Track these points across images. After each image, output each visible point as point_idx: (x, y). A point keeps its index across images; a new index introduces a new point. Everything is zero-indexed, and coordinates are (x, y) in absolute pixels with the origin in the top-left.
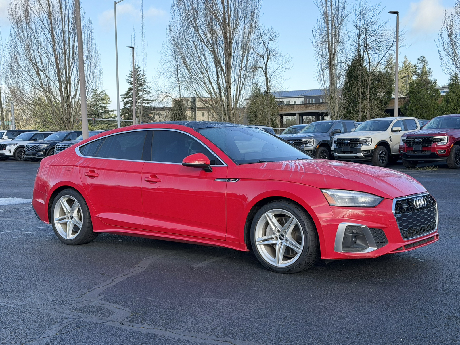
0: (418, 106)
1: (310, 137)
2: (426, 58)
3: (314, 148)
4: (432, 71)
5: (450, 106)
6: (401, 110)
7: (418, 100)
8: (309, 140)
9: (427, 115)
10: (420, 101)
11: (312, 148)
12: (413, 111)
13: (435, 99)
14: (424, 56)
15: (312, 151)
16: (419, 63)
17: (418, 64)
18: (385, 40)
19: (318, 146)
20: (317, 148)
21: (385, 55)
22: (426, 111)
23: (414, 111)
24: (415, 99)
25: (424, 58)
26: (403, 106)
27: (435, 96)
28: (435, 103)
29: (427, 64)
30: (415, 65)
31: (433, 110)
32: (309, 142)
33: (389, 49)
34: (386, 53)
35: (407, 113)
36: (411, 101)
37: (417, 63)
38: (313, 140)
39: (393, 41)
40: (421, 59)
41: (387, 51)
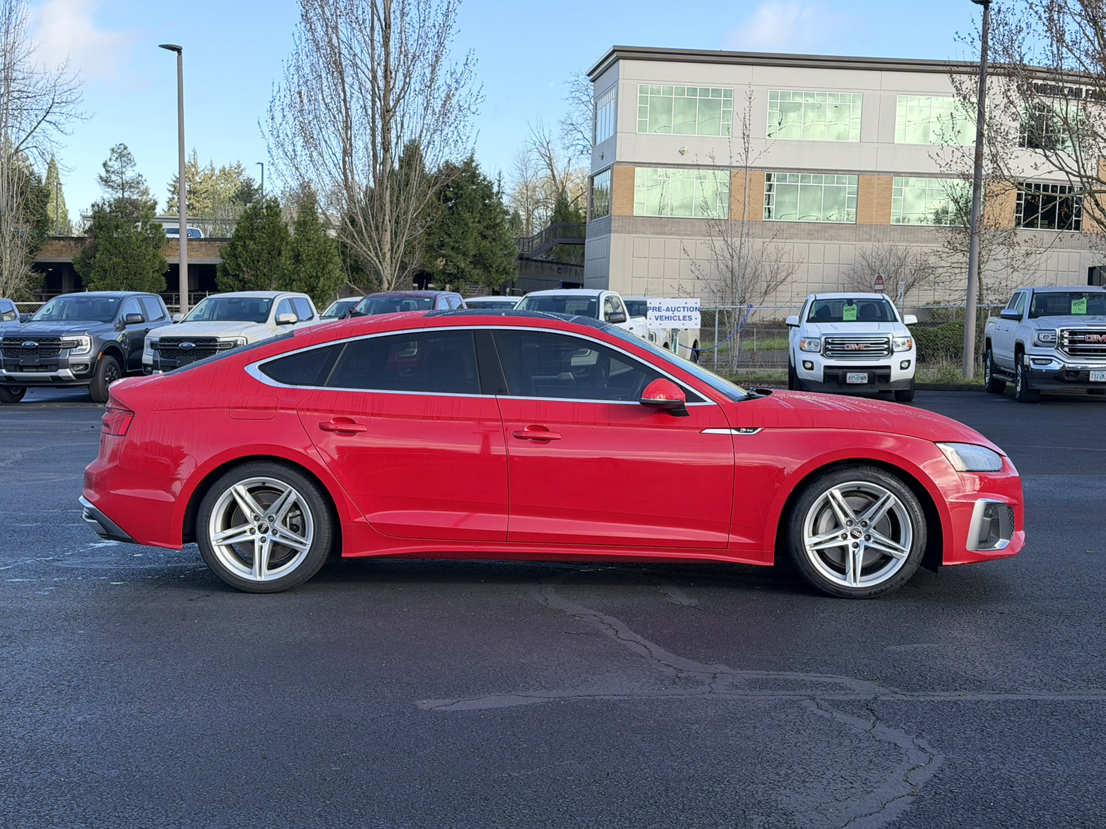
0: (118, 260)
1: (82, 332)
2: (129, 150)
3: (92, 358)
4: (145, 180)
5: (303, 269)
6: (75, 266)
7: (116, 245)
8: (79, 338)
9: (138, 281)
10: (122, 249)
11: (87, 359)
12: (105, 271)
13: (153, 247)
14: (126, 145)
15: (87, 365)
16: (114, 158)
17: (113, 162)
18: (30, 95)
19: (101, 353)
20: (99, 358)
21: (32, 132)
22: (135, 273)
23: (107, 270)
24: (110, 244)
25: (125, 148)
26: (78, 256)
27: (153, 238)
28: (154, 255)
29: (133, 163)
30: (106, 163)
31: (151, 271)
32: (79, 344)
33: (43, 119)
34: (35, 128)
35: (92, 275)
36: (101, 248)
37: (110, 159)
38: (88, 338)
39: (51, 101)
40: (119, 151)
41: (39, 124)
